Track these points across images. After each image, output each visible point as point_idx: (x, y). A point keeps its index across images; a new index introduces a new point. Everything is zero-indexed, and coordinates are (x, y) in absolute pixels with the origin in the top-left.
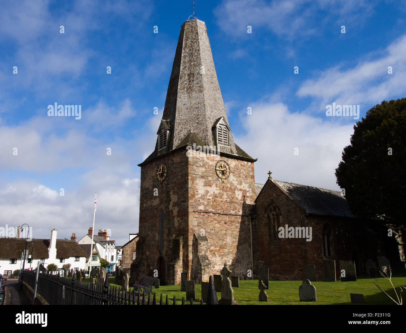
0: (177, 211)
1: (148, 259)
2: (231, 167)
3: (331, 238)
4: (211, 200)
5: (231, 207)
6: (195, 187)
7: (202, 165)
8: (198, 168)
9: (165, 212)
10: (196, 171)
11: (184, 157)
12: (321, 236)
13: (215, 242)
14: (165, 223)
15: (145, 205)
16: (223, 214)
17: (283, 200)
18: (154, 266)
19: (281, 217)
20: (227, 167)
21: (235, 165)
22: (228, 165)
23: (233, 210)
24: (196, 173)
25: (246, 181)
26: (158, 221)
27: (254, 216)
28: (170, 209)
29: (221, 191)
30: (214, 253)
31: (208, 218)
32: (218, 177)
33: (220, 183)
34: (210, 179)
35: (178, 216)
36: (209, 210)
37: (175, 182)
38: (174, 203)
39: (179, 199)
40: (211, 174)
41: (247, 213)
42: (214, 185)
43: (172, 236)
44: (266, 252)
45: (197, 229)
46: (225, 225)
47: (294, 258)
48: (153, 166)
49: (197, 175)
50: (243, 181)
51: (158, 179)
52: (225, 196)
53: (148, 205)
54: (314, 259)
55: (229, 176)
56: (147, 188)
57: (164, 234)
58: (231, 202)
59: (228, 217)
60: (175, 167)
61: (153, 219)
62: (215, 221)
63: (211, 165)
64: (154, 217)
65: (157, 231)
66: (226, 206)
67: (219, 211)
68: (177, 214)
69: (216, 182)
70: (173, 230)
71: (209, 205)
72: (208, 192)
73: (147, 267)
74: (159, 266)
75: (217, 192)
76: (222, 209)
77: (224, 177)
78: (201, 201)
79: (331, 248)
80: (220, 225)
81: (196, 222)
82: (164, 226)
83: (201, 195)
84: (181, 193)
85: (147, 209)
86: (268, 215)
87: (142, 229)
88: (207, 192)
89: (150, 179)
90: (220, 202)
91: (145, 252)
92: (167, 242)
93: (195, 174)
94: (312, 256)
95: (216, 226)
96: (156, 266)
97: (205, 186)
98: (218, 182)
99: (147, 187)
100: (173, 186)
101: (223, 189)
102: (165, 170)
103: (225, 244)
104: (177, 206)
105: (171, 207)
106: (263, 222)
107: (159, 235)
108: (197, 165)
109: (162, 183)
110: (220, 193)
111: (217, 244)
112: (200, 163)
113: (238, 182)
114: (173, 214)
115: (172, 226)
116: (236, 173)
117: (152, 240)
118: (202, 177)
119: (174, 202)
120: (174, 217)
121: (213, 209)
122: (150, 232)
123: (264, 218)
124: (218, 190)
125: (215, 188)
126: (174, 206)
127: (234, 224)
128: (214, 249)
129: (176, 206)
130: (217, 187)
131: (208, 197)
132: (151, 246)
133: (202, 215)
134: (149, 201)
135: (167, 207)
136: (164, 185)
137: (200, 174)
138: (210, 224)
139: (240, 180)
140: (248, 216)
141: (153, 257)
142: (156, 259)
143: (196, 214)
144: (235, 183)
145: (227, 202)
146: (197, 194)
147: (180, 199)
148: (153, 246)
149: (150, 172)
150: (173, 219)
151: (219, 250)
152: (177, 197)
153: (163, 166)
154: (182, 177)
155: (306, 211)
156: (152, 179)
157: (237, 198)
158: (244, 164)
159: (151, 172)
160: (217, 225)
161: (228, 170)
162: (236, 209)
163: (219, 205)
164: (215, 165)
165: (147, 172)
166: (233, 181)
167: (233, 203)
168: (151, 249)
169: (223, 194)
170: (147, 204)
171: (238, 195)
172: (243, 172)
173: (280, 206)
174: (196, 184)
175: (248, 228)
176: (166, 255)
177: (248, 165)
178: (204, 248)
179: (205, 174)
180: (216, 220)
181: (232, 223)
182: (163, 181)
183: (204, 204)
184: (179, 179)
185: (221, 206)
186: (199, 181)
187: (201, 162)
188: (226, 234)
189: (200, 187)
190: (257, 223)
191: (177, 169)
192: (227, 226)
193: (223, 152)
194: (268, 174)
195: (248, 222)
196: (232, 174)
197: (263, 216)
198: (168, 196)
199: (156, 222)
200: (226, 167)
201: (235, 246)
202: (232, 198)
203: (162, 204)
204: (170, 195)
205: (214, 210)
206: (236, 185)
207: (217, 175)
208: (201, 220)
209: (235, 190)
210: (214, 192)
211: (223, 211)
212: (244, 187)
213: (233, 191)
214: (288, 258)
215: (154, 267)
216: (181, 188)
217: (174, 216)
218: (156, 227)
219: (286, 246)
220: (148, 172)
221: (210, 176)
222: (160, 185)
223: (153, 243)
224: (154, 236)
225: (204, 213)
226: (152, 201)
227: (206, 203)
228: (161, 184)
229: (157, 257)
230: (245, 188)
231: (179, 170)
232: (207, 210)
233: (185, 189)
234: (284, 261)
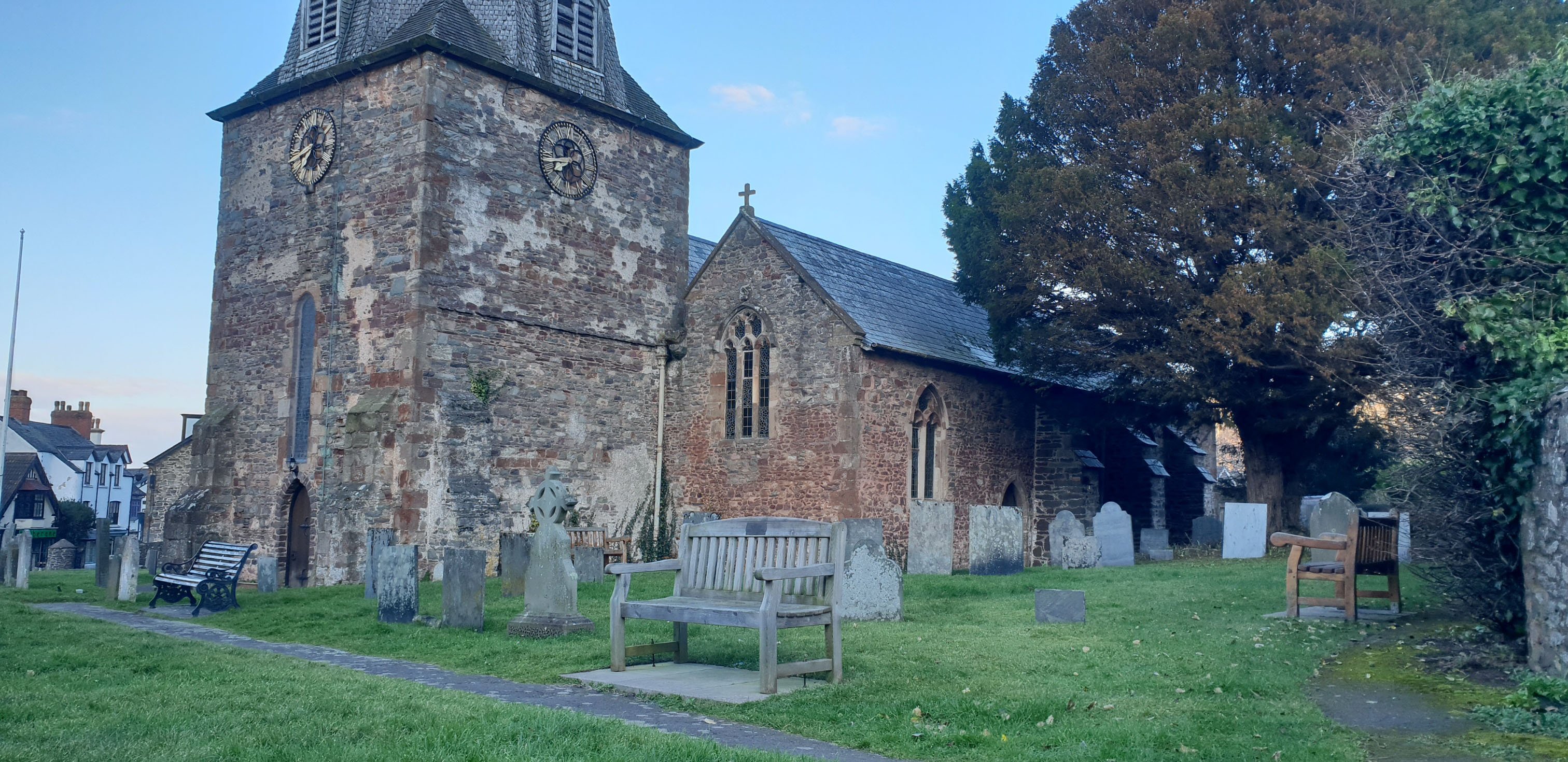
0: (371, 303)
1: (244, 491)
2: (602, 154)
3: (941, 436)
4: (516, 271)
5: (591, 308)
6: (449, 213)
7: (483, 130)
8: (467, 138)
9: (318, 306)
10: (456, 151)
11: (410, 88)
12: (908, 430)
13: (522, 431)
14: (317, 351)
15: (235, 279)
16: (560, 331)
17: (787, 292)
18: (266, 518)
19: (773, 352)
20: (587, 151)
21: (616, 148)
22: (589, 142)
23: (600, 320)
24: (457, 159)
25: (655, 215)
26: (291, 345)
27: (676, 346)
28: (342, 296)
29: (557, 243)
30: (515, 472)
31: (498, 337)
32: (550, 185)
33: (552, 211)
34: (516, 188)
35: (374, 323)
36: (504, 310)
37: (368, 189)
38: (358, 270)
39: (381, 255)
40: (519, 172)
41: (651, 333)
42: (529, 216)
43: (346, 400)
44: (711, 476)
45: (451, 376)
46: (562, 370)
47: (808, 496)
48: (275, 120)
49: (462, 165)
50: (644, 214)
51: (294, 176)
52: (571, 264)
53: (250, 280)
54: (876, 503)
55: (589, 191)
56: (246, 211)
57: (313, 395)
58: (595, 290)
59: (577, 342)
60: (369, 126)
61: (268, 333)
62: (525, 354)
63: (524, 135)
64: (272, 328)
65: (286, 382)
66: (572, 301)
67: (545, 318)
68: (371, 315)
69: (538, 206)
70: (350, 376)
71: (506, 289)
72: (505, 239)
73: (237, 521)
74: (287, 517)
75: (540, 244)
76: (557, 309)
77: (570, 190)
78: (472, 270)
79: (936, 471)
80: (548, 368)
81: (449, 349)
82: (315, 360)
83: (475, 246)
84: (390, 231)
85: (246, 295)
86: (730, 343)
87: (220, 375)
88: (501, 238)
89: (263, 172)
90: (550, 282)
91: (231, 464)
92: (323, 424)
93: (452, 161)
94: (871, 494)
95: (529, 373)
96: (272, 515)
97: (490, 212)
98: (545, 207)
99: (249, 206)
100: (358, 206)
101: (564, 233)
102: (324, 140)
103: (562, 440)
104: (369, 285)
105: (344, 290)
106: (709, 370)
107: (291, 396)
108: (463, 125)
109: (311, 188)
110: (551, 249)
111: (526, 440)
112: (477, 119)
113: (625, 216)
114: (354, 316)
115: (348, 362)
116: (621, 179)
117: (263, 417)
118: (483, 177)
119: (360, 267)
120: (356, 328)
121: (522, 307)
122: (254, 388)
123: (711, 357)
124: (544, 235)
125: (534, 228)
126: (360, 285)
127: (600, 369)
128: (516, 457)
129: (366, 284)
130: (539, 225)
131: (502, 259)
132: (258, 441)
133: (473, 327)
134: (252, 264)
135: (328, 289)
136: (319, 200)
137: (473, 163)
138: (505, 361)
139: (633, 208)
140: (656, 347)
141: (263, 483)
142: (276, 490)
143: (451, 319)
144: (615, 218)
145: (579, 288)
146: (457, 244)
147: (385, 255)
148: (264, 441)
149: (262, 144)
150: (354, 336)
151: (535, 463)
152: (375, 248)
153: (321, 121)
154: (397, 169)
155: (864, 335)
156: (269, 171)
157: (619, 277)
158: (654, 150)
159: (265, 145)
160: (536, 369)
161: (589, 164)
162: (610, 317)
163: (546, 293)
164: (536, 138)
165: (250, 143)
166: (605, 209)
167: (603, 292)
168: (253, 451)
169: (563, 256)
170: (246, 275)
171: (624, 264)
172: (647, 181)
173: (773, 314)
174: (457, 201)
175: (653, 387)
176: (317, 475)
177: (669, 155)
178: (476, 450)
179: (495, 167)
180: (531, 351)
181: (592, 368)
182: (315, 184)
183: (482, 284)
184: (385, 177)
185: (553, 298)
186: (470, 191)
187: (481, 115)
188: (564, 405)
189: (473, 217)
190: (685, 372)
191: (379, 136)
192: (571, 375)
193: (573, 89)
194: (740, 194)
195: (654, 368)
196: (606, 181)
197: (709, 348)
198: (335, 246)
199: (281, 346)
200: (581, 153)
201: (596, 450)
202: (598, 274)
203: (310, 275)
204: (346, 239)
205: (522, 313)
206: (617, 225)
207: (544, 176)
208: (470, 344)
209: (611, 243)
210: (527, 243)
211: (561, 320)
212: (646, 238)
213: (604, 245)
214: (789, 496)
215: (267, 523)
216: (390, 211)
217: (355, 321)
218: (278, 366)
219: (785, 455)
220: (256, 144)
221: (516, 179)
222: (304, 198)
223: (264, 428)
224: (271, 403)
225: (481, 320)
226: (265, 262)
227: (492, 280)
228: (308, 193)
229: (280, 484)
230: (650, 243)
231: (386, 139)
232: (498, 310)
233: (409, 217)
234: (773, 507)
